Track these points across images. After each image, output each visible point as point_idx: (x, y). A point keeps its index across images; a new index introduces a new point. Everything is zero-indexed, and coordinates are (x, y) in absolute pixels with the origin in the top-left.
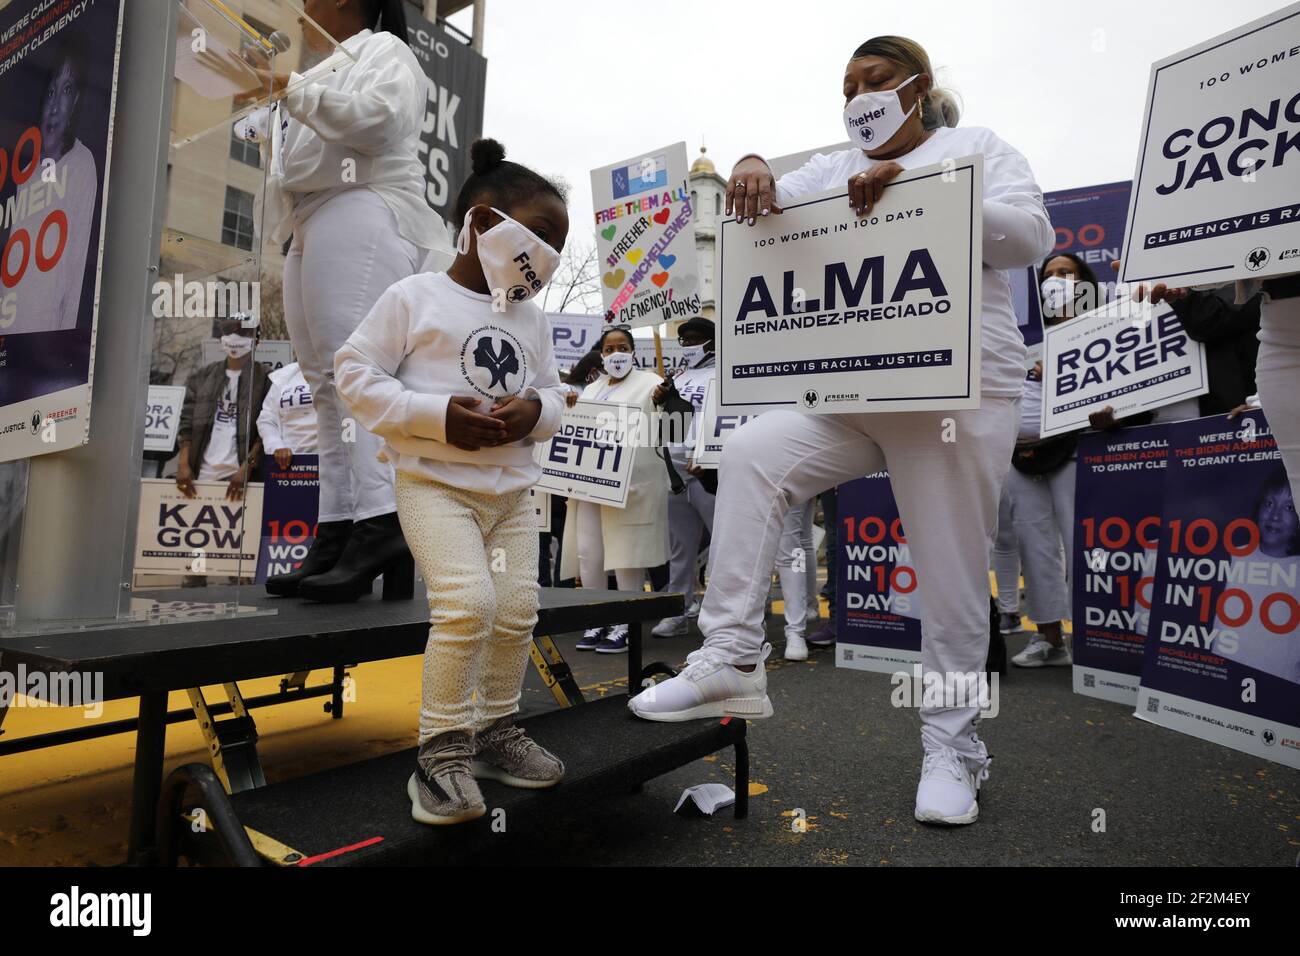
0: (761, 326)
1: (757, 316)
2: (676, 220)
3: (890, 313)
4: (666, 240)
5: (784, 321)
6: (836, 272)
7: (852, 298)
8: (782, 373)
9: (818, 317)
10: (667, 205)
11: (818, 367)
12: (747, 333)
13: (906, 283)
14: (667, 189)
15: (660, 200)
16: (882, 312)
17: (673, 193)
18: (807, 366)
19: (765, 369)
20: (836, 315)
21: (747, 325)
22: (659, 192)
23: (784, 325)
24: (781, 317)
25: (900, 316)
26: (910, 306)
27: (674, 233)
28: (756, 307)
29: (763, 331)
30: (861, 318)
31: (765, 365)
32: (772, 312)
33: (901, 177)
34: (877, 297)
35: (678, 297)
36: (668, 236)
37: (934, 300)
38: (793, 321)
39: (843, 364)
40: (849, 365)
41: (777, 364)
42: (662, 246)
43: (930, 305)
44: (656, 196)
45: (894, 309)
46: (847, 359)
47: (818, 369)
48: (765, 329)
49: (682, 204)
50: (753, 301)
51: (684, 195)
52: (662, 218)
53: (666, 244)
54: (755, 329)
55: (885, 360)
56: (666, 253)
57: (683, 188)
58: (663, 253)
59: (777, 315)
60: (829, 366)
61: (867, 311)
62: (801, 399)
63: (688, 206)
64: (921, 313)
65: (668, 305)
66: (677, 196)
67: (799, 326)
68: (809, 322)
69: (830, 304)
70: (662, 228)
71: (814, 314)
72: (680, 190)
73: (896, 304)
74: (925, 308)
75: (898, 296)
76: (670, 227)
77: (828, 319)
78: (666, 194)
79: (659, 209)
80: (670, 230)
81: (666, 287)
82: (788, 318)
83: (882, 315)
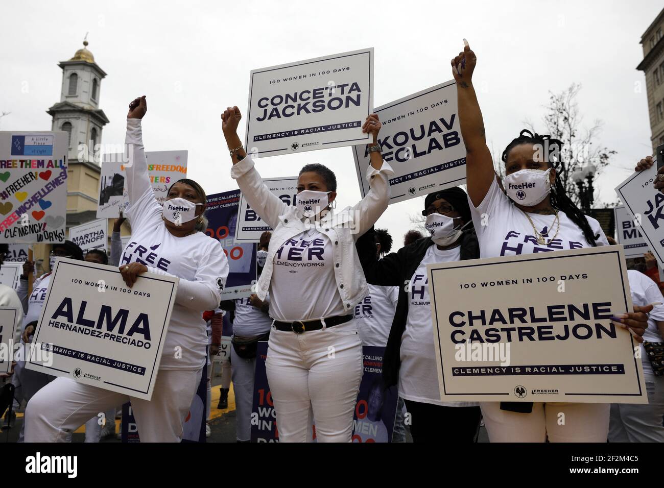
0: (63, 325)
1: (62, 319)
2: (55, 179)
3: (125, 340)
4: (46, 191)
5: (75, 327)
6: (106, 310)
7: (110, 327)
8: (67, 355)
9: (92, 331)
10: (50, 169)
11: (86, 357)
12: (55, 327)
13: (135, 329)
14: (51, 158)
15: (46, 164)
16: (122, 339)
17: (56, 161)
18: (80, 355)
19: (59, 350)
20: (101, 333)
21: (56, 322)
22: (46, 159)
23: (75, 329)
24: (74, 324)
25: (129, 344)
26: (134, 340)
27: (52, 187)
28: (64, 314)
29: (64, 328)
30: (112, 339)
31: (59, 348)
32: (70, 320)
33: (146, 274)
34: (121, 331)
35: (49, 229)
36: (48, 189)
37: (145, 341)
38: (80, 328)
39: (98, 359)
40: (100, 361)
41: (66, 349)
42: (43, 194)
43: (142, 343)
44: (43, 161)
45: (127, 339)
46: (100, 358)
47: (85, 359)
48: (65, 328)
49: (61, 170)
50: (63, 310)
51: (63, 165)
52: (45, 176)
53: (46, 194)
54: (59, 326)
55: (117, 364)
56: (45, 199)
57: (63, 161)
58: (43, 199)
59: (73, 322)
60: (91, 358)
61: (115, 336)
62: (72, 371)
63: (65, 172)
64: (138, 346)
65: (42, 232)
66: (58, 164)
67: (82, 333)
68: (87, 332)
69: (99, 326)
70: (45, 182)
71: (91, 329)
72: (61, 161)
73: (128, 337)
74: (140, 344)
75: (130, 333)
76: (50, 183)
77: (97, 334)
78: (50, 161)
79: (44, 170)
80: (50, 185)
81: (42, 221)
82: (78, 326)
83: (121, 340)
